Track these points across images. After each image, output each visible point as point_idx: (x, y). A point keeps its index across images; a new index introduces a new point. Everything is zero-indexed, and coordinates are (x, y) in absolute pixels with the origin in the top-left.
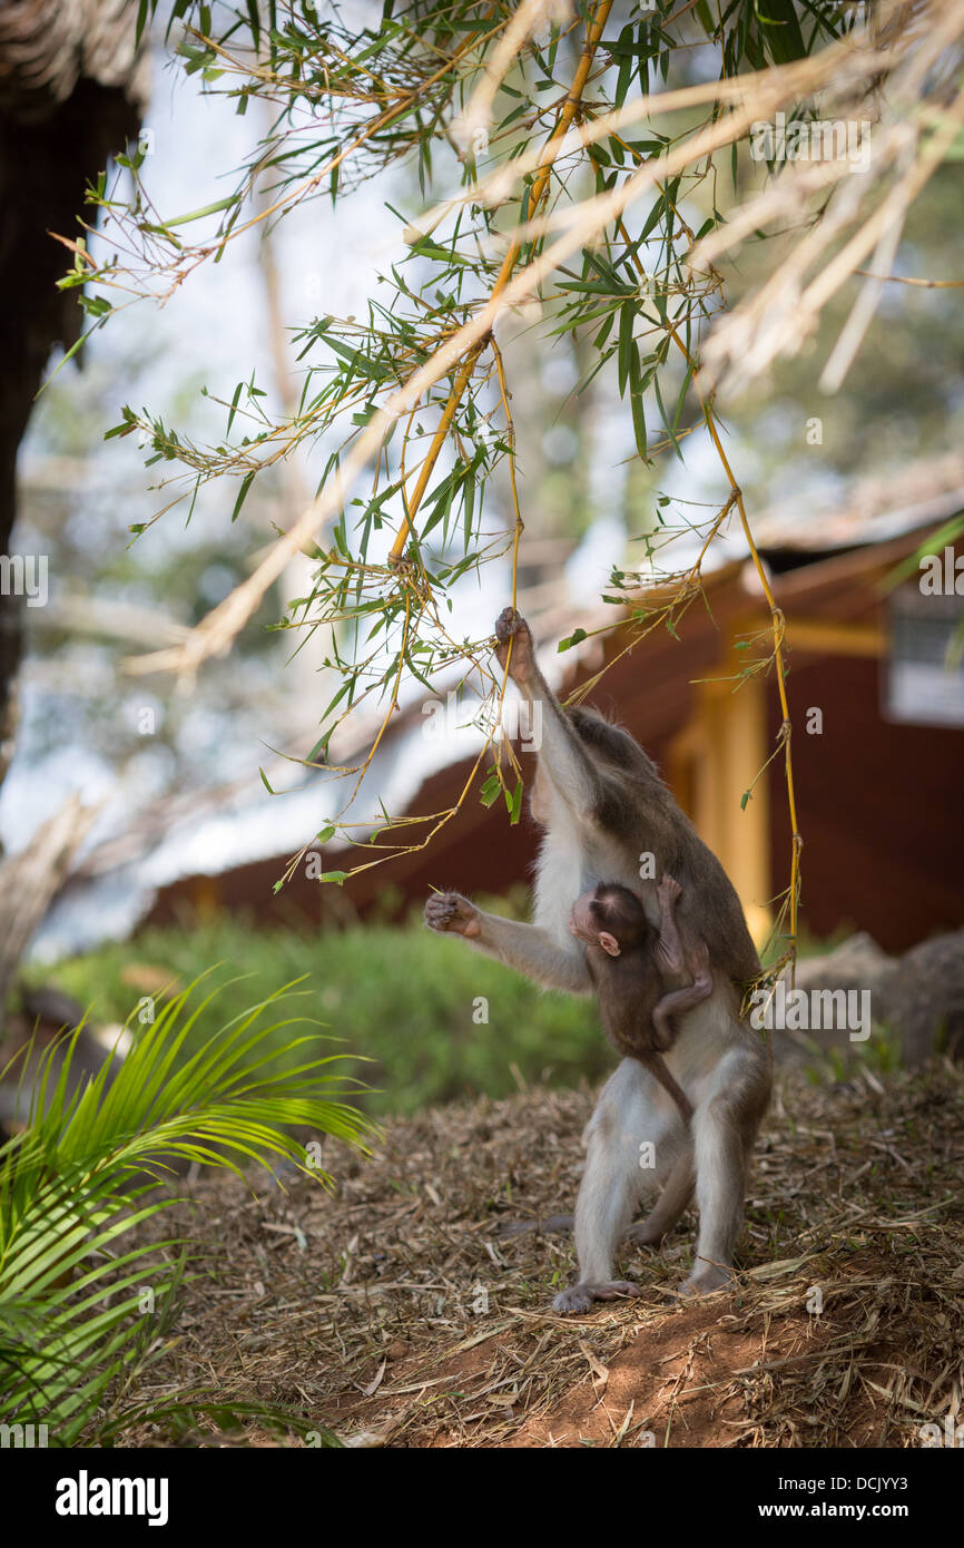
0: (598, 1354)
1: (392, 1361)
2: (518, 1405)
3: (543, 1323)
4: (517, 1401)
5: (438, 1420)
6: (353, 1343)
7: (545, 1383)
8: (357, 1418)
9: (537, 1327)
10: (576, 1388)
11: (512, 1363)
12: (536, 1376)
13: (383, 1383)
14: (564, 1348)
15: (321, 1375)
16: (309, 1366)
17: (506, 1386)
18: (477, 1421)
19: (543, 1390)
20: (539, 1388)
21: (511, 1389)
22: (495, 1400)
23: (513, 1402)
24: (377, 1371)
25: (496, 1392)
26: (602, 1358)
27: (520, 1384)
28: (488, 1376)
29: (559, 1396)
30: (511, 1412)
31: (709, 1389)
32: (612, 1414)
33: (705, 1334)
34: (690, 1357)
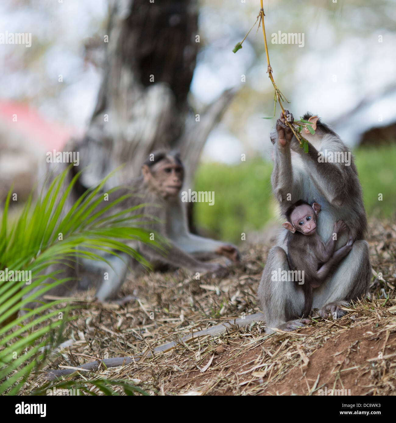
0: (306, 351)
1: (218, 355)
2: (266, 377)
3: (287, 335)
4: (265, 376)
5: (228, 385)
6: (205, 345)
7: (279, 366)
8: (193, 384)
9: (283, 337)
10: (293, 368)
11: (267, 356)
12: (276, 362)
13: (211, 366)
14: (292, 349)
15: (185, 362)
16: (181, 357)
17: (263, 367)
18: (246, 385)
19: (278, 369)
20: (276, 369)
21: (264, 369)
22: (255, 374)
23: (263, 376)
24: (209, 359)
25: (257, 370)
26: (308, 354)
27: (269, 366)
28: (256, 362)
29: (285, 373)
30: (262, 381)
31: (355, 369)
32: (309, 381)
33: (357, 341)
34: (348, 353)
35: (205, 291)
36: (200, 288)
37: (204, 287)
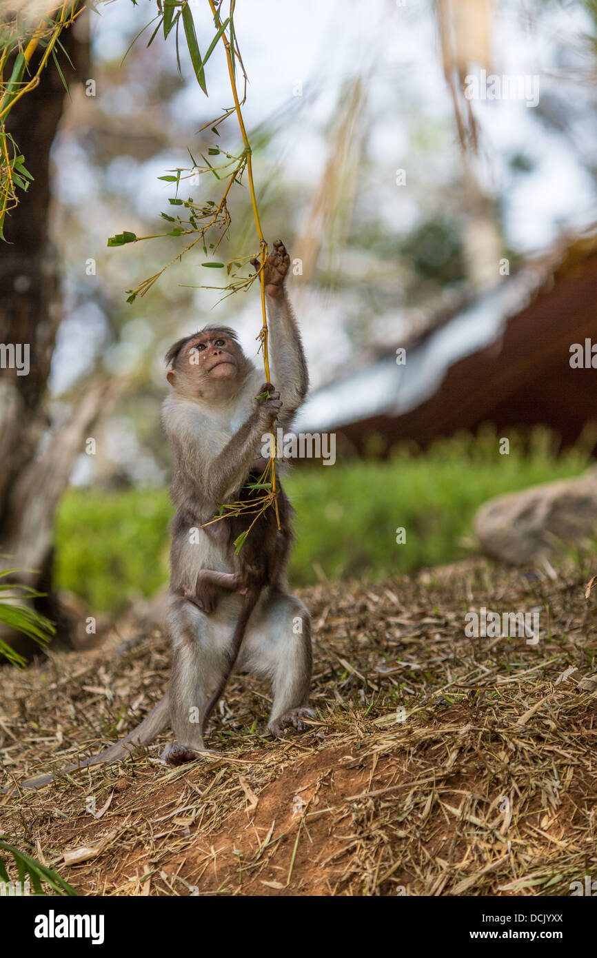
0: (253, 787)
1: (119, 792)
2: (193, 826)
3: (223, 763)
4: (193, 823)
5: (137, 837)
6: (98, 778)
7: (213, 809)
8: (84, 836)
9: (217, 766)
10: (235, 812)
11: (194, 794)
12: (209, 803)
13: (110, 809)
14: (232, 783)
15: (70, 803)
16: (63, 797)
17: (188, 810)
18: (163, 837)
19: (212, 814)
20: (208, 813)
21: (190, 814)
22: (177, 821)
23: (190, 823)
24: (106, 800)
25: (180, 815)
26: (256, 790)
27: (197, 809)
28: (177, 804)
29: (223, 818)
30: (188, 831)
31: (329, 812)
32: (259, 831)
33: (329, 770)
34: (317, 788)
35: (91, 695)
36: (84, 691)
37: (88, 689)
